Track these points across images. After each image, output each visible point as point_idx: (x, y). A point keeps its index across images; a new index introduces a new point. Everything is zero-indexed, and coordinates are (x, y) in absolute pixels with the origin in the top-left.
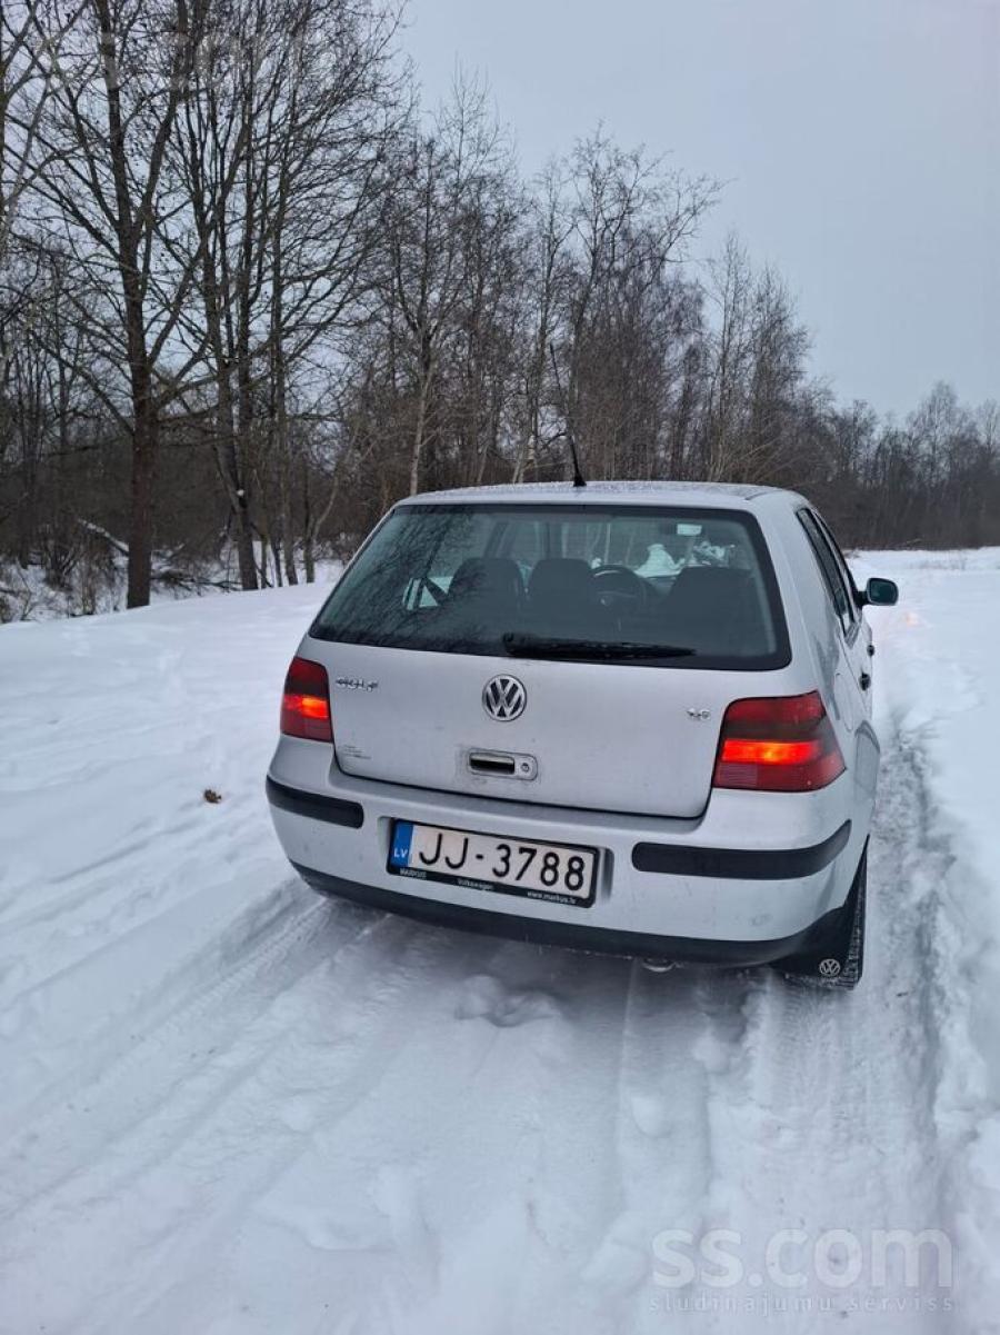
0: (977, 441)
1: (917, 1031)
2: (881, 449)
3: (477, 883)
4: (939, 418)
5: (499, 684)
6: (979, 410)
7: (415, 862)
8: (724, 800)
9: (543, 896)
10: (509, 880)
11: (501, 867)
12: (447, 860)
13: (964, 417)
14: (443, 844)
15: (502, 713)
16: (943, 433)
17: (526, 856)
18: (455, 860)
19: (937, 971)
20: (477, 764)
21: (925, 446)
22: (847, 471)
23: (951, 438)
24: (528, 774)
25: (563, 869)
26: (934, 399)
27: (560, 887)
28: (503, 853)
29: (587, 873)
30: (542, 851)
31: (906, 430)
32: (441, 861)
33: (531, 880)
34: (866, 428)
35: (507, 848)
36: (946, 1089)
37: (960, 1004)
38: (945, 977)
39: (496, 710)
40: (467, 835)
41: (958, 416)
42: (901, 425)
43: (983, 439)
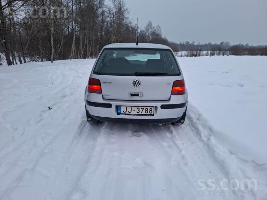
0: (156, 33)
1: (193, 129)
2: (140, 34)
3: (134, 115)
4: (150, 28)
5: (136, 81)
6: (156, 27)
7: (122, 112)
8: (173, 97)
9: (146, 115)
10: (140, 113)
11: (138, 111)
12: (128, 111)
13: (154, 28)
14: (127, 109)
15: (137, 86)
16: (150, 31)
17: (142, 109)
18: (130, 111)
19: (193, 120)
20: (132, 95)
21: (147, 34)
22: (134, 38)
23: (152, 32)
24: (141, 96)
25: (149, 110)
26: (148, 24)
27: (149, 113)
28: (138, 109)
29: (153, 111)
30: (145, 108)
31: (144, 30)
32: (127, 111)
33: (144, 113)
34: (137, 30)
35: (139, 108)
36: (202, 135)
37: (199, 124)
38: (195, 120)
39: (136, 85)
40: (131, 107)
41: (153, 28)
42: (143, 29)
43: (157, 32)
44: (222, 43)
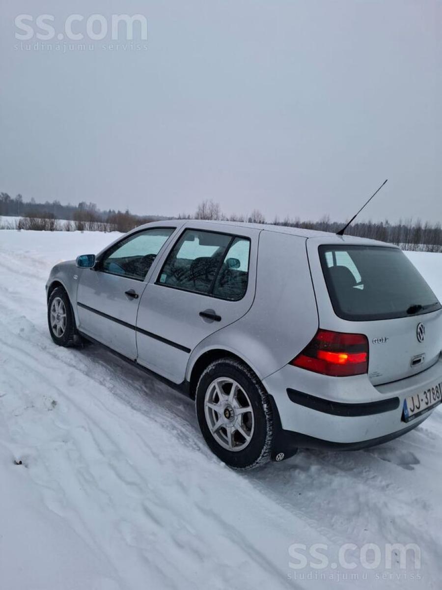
11: (427, 401)
12: (416, 407)
14: (414, 401)
18: (418, 405)
20: (414, 363)
24: (423, 361)
25: (435, 393)
28: (425, 395)
30: (431, 388)
44: (81, 205)
